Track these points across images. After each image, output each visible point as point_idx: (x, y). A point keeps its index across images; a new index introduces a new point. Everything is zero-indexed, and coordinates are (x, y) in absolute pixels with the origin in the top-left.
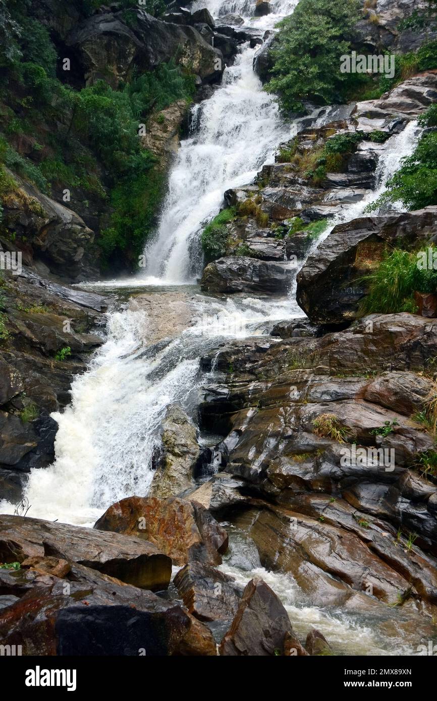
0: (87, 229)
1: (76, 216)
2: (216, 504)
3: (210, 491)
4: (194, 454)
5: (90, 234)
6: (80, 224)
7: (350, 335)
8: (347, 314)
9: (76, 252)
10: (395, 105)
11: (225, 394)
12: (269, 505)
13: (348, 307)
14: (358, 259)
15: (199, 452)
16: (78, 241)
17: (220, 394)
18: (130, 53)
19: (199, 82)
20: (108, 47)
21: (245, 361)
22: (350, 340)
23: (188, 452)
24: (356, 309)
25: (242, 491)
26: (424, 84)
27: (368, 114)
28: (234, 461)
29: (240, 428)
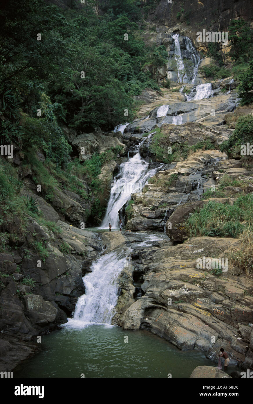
0: (83, 209)
1: (79, 204)
3: (141, 303)
5: (84, 211)
6: (80, 207)
7: (187, 245)
8: (184, 237)
9: (79, 217)
10: (190, 163)
13: (184, 235)
16: (80, 213)
17: (140, 267)
18: (95, 147)
19: (119, 156)
21: (148, 255)
22: (187, 247)
23: (130, 289)
24: (187, 236)
25: (153, 302)
26: (200, 156)
27: (182, 167)
28: (149, 292)
29: (149, 279)
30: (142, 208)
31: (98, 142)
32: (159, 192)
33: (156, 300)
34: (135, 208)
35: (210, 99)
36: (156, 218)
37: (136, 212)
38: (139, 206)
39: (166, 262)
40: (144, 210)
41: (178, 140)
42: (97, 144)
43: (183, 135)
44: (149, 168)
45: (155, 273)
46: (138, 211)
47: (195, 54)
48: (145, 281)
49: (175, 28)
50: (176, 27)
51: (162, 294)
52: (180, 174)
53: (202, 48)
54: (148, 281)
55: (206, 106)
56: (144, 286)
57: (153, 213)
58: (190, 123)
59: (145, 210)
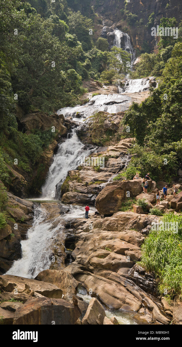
0: (26, 181)
1: (23, 177)
2: (73, 273)
3: (71, 268)
4: (64, 256)
5: (26, 183)
6: (24, 180)
7: (114, 218)
8: (111, 211)
9: (22, 188)
10: (120, 148)
11: (73, 236)
12: (90, 273)
13: (112, 209)
14: (115, 194)
15: (66, 255)
16: (23, 185)
17: (72, 236)
18: (40, 126)
19: (60, 137)
20: (33, 124)
21: (79, 225)
22: (114, 220)
23: (62, 255)
24: (114, 210)
25: (81, 268)
26: (128, 142)
27: (112, 150)
28: (78, 258)
29: (79, 247)
30: (77, 184)
31: (43, 122)
32: (91, 171)
33: (84, 267)
34: (71, 183)
35: (140, 93)
36: (88, 193)
37: (71, 187)
38: (73, 182)
39: (95, 232)
40: (77, 186)
41: (111, 127)
42: (42, 124)
43: (115, 123)
44: (85, 149)
45: (85, 242)
46: (72, 186)
47: (131, 51)
48: (76, 248)
49: (118, 24)
50: (120, 22)
51: (90, 261)
52: (110, 156)
53: (138, 46)
54: (78, 249)
55: (136, 99)
56: (75, 253)
57: (86, 189)
58: (121, 113)
59: (79, 185)
